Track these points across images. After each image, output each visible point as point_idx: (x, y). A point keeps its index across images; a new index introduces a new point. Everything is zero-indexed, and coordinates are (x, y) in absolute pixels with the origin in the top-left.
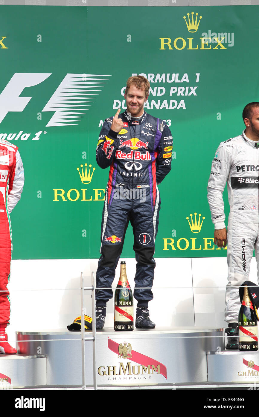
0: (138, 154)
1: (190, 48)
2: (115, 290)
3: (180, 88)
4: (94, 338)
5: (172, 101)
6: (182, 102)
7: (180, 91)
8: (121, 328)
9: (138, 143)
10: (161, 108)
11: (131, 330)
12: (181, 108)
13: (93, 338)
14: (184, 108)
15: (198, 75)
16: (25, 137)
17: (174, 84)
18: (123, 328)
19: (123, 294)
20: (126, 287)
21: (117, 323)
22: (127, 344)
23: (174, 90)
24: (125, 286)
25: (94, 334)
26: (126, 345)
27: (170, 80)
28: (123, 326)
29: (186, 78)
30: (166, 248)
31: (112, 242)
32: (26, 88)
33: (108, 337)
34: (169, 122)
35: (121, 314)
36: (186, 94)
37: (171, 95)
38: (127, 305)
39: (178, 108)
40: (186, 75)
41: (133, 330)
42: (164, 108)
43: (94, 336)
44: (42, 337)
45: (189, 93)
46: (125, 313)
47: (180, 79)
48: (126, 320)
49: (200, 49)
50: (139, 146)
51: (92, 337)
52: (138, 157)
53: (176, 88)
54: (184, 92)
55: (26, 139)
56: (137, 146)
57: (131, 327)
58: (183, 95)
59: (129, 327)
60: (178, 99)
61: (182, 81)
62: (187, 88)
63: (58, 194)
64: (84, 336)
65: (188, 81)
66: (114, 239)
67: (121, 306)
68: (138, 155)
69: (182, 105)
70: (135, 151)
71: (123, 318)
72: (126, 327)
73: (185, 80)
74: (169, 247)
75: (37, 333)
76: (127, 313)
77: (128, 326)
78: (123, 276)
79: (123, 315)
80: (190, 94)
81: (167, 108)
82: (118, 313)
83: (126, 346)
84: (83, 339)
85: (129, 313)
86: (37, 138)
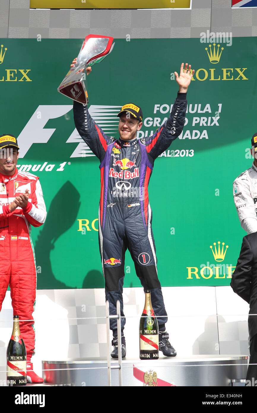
0: (128, 173)
1: (212, 78)
2: (140, 318)
3: (202, 118)
4: (120, 366)
5: (194, 132)
6: (205, 132)
7: (203, 121)
8: (146, 357)
9: (128, 163)
10: (184, 138)
11: (157, 358)
12: (204, 138)
13: (118, 367)
14: (207, 138)
15: (220, 105)
16: (49, 168)
17: (197, 115)
18: (149, 356)
19: (148, 323)
20: (152, 316)
21: (142, 352)
22: (153, 372)
23: (196, 120)
24: (150, 315)
25: (120, 362)
26: (151, 373)
27: (192, 111)
28: (148, 354)
29: (208, 108)
30: (190, 277)
31: (111, 264)
32: (50, 120)
33: (134, 366)
34: (192, 152)
35: (146, 343)
36: (209, 125)
37: (194, 125)
38: (152, 334)
39: (201, 138)
40: (208, 106)
41: (158, 358)
42: (187, 139)
43: (119, 365)
44: (68, 366)
45: (211, 123)
46: (150, 341)
47: (202, 109)
48: (151, 348)
49: (222, 80)
50: (129, 166)
51: (117, 365)
52: (128, 176)
53: (198, 119)
54: (207, 123)
55: (50, 170)
56: (127, 166)
57: (157, 355)
58: (205, 125)
59: (154, 356)
60: (201, 129)
61: (204, 112)
62: (210, 118)
63: (82, 224)
64: (110, 364)
65: (210, 112)
66: (113, 262)
67: (146, 334)
68: (128, 175)
69: (205, 135)
70: (125, 171)
71: (148, 346)
72: (151, 356)
73: (207, 110)
74: (193, 275)
75: (63, 362)
76: (152, 341)
77: (153, 354)
78: (148, 305)
79: (148, 343)
80: (212, 125)
81: (190, 138)
82: (143, 342)
83: (152, 375)
84: (109, 368)
85: (154, 342)
86: (61, 169)
